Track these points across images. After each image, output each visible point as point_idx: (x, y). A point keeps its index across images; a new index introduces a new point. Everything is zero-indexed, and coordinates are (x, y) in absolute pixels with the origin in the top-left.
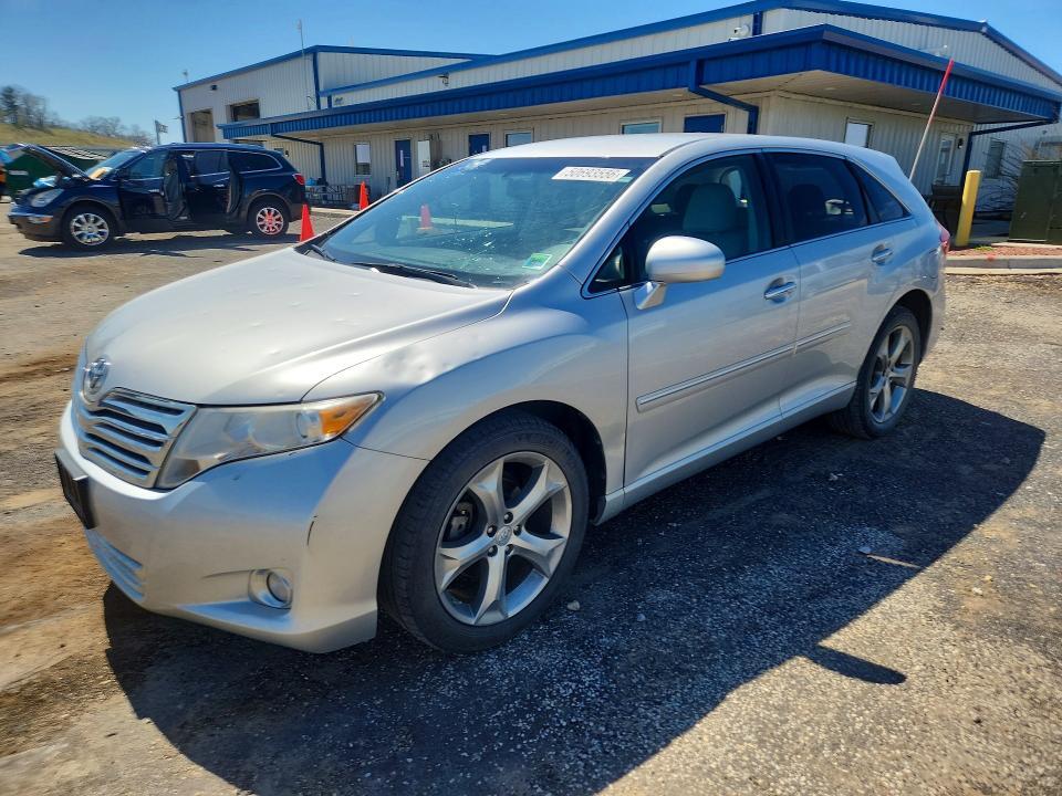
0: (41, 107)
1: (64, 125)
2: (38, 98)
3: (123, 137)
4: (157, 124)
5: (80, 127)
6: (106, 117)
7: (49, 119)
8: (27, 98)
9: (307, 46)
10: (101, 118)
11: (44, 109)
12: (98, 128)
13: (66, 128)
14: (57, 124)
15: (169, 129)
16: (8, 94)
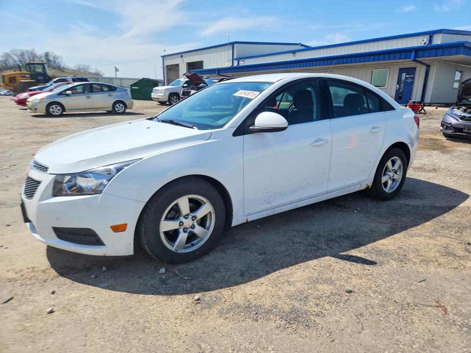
0: (60, 60)
1: (67, 68)
2: (59, 57)
3: (91, 73)
4: (116, 68)
5: (74, 68)
7: (62, 65)
8: (54, 57)
9: (230, 41)
10: (83, 65)
11: (61, 61)
12: (81, 69)
13: (68, 69)
14: (65, 67)
15: (119, 70)
16: (47, 55)
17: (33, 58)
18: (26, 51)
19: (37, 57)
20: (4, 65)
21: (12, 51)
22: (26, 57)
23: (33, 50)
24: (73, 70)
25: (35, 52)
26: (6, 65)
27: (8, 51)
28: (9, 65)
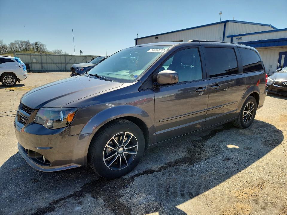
2: (44, 45)
6: (59, 50)
7: (45, 50)
8: (41, 45)
10: (58, 50)
11: (45, 48)
13: (49, 52)
14: (47, 51)
16: (36, 44)
17: (28, 45)
18: (24, 41)
19: (30, 45)
20: (10, 50)
21: (15, 41)
22: (24, 45)
23: (28, 41)
24: (52, 53)
25: (29, 42)
26: (12, 50)
27: (13, 42)
28: (13, 50)
